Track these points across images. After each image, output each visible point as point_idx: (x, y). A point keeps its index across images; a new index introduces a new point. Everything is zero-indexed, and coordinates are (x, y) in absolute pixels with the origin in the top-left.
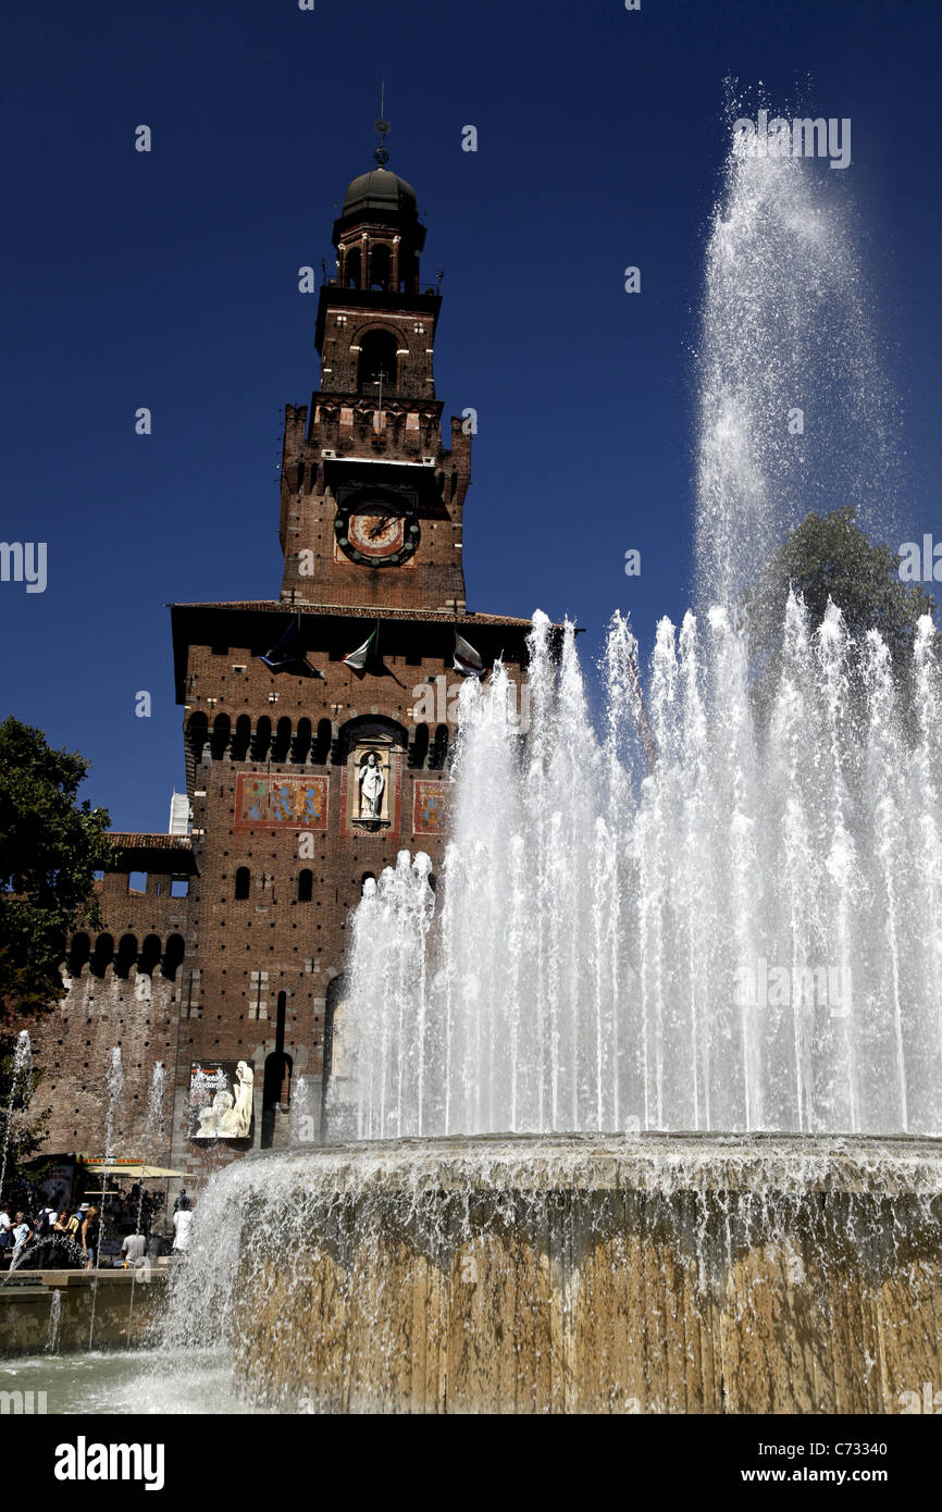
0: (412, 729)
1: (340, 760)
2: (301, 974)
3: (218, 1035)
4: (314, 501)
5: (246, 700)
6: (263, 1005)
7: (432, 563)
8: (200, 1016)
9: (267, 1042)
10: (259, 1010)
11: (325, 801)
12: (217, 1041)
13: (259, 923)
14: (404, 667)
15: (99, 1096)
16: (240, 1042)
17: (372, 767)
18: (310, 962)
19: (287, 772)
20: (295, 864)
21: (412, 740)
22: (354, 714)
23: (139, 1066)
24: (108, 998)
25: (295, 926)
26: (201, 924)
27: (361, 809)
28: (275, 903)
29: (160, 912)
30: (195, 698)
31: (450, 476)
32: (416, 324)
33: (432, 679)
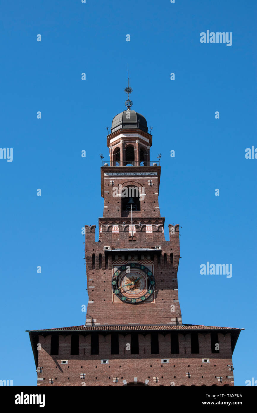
4: (101, 272)
5: (69, 378)
7: (163, 300)
14: (151, 355)
22: (125, 382)
30: (42, 379)
31: (169, 255)
32: (149, 181)
33: (165, 361)
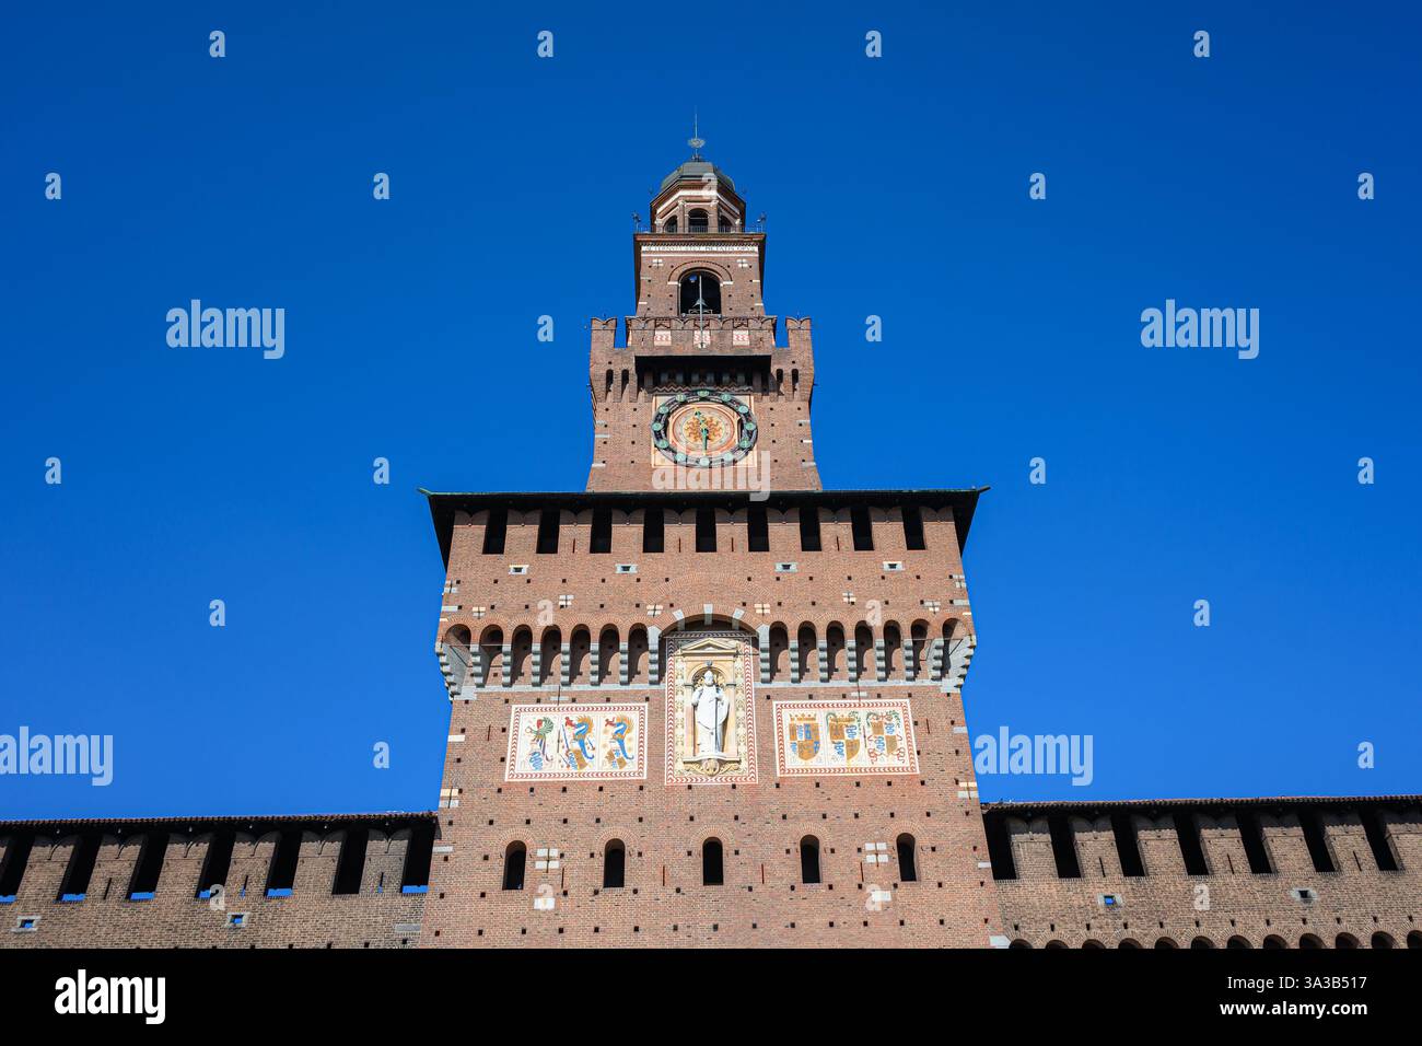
0: (763, 628)
1: (660, 678)
4: (626, 406)
5: (527, 607)
7: (776, 461)
11: (642, 738)
13: (539, 926)
14: (747, 552)
17: (709, 686)
19: (586, 700)
20: (597, 829)
21: (764, 641)
22: (679, 615)
25: (597, 928)
26: (444, 935)
27: (695, 745)
28: (566, 891)
29: (381, 919)
30: (455, 608)
31: (790, 372)
32: (739, 261)
33: (786, 567)
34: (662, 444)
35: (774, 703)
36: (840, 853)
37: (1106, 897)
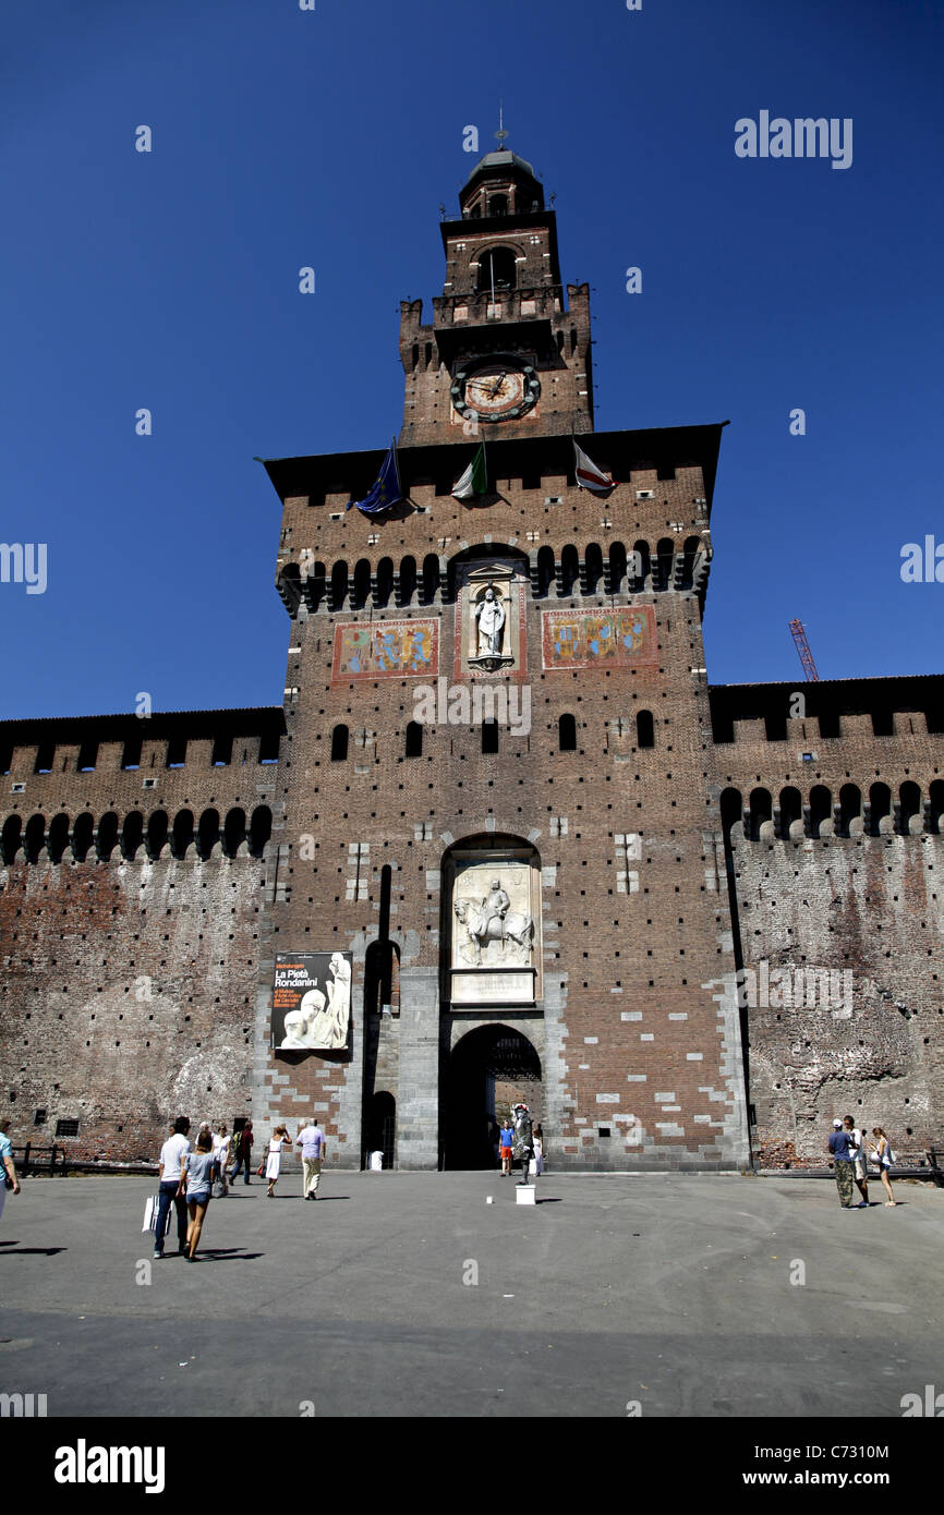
0: (533, 552)
1: (451, 597)
2: (410, 843)
3: (308, 921)
4: (430, 376)
5: (343, 546)
6: (363, 883)
7: (555, 412)
8: (288, 900)
9: (368, 928)
10: (360, 889)
11: (436, 644)
12: (307, 929)
13: (357, 786)
14: (522, 492)
15: (176, 1000)
16: (335, 929)
17: (489, 601)
18: (421, 828)
19: (393, 617)
20: (402, 715)
21: (534, 564)
22: (464, 545)
23: (222, 963)
24: (189, 884)
25: (401, 787)
26: (291, 792)
27: (478, 648)
28: (378, 762)
29: (246, 782)
30: (288, 551)
31: (569, 333)
32: (532, 241)
33: (554, 501)
34: (460, 405)
35: (543, 612)
36: (590, 728)
37: (804, 754)
